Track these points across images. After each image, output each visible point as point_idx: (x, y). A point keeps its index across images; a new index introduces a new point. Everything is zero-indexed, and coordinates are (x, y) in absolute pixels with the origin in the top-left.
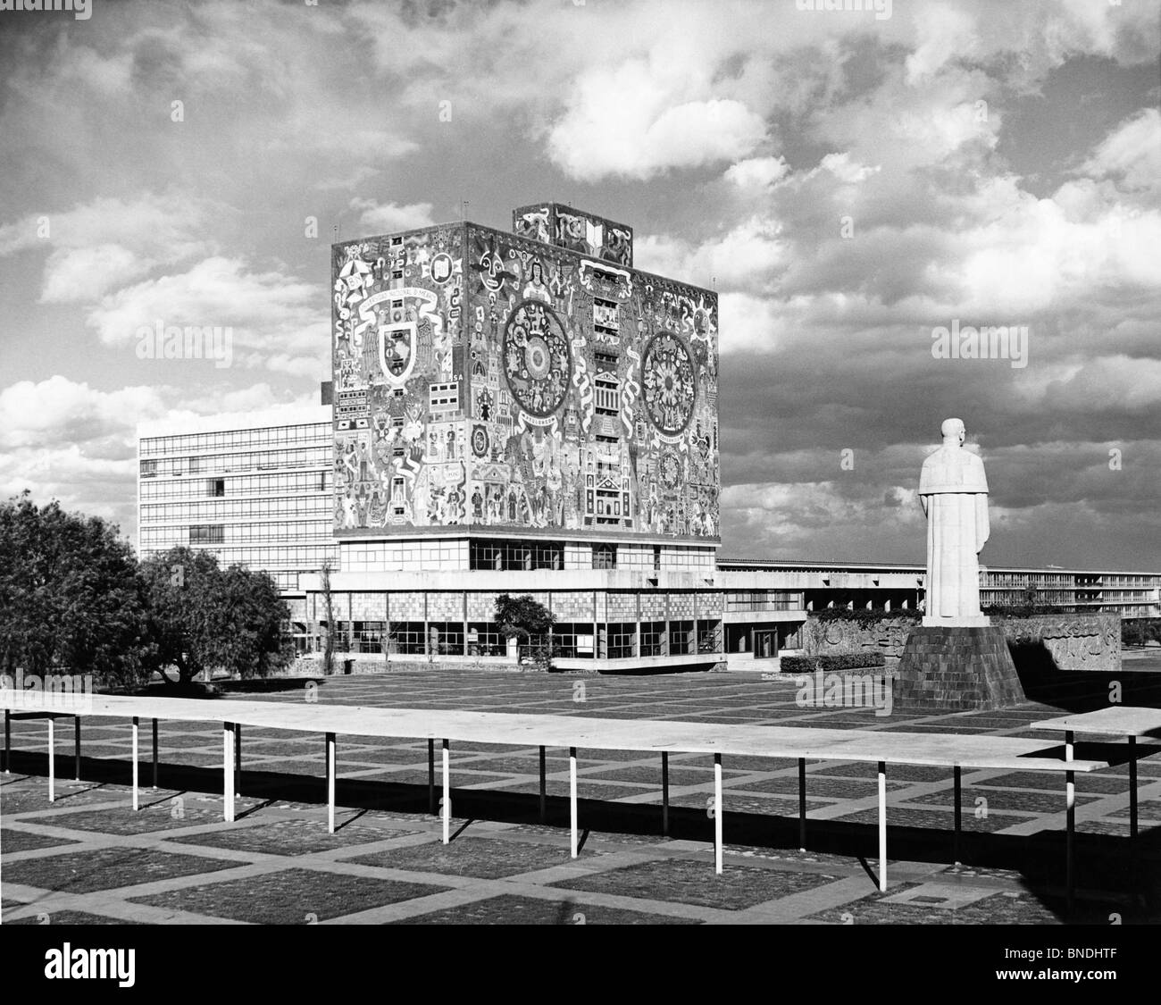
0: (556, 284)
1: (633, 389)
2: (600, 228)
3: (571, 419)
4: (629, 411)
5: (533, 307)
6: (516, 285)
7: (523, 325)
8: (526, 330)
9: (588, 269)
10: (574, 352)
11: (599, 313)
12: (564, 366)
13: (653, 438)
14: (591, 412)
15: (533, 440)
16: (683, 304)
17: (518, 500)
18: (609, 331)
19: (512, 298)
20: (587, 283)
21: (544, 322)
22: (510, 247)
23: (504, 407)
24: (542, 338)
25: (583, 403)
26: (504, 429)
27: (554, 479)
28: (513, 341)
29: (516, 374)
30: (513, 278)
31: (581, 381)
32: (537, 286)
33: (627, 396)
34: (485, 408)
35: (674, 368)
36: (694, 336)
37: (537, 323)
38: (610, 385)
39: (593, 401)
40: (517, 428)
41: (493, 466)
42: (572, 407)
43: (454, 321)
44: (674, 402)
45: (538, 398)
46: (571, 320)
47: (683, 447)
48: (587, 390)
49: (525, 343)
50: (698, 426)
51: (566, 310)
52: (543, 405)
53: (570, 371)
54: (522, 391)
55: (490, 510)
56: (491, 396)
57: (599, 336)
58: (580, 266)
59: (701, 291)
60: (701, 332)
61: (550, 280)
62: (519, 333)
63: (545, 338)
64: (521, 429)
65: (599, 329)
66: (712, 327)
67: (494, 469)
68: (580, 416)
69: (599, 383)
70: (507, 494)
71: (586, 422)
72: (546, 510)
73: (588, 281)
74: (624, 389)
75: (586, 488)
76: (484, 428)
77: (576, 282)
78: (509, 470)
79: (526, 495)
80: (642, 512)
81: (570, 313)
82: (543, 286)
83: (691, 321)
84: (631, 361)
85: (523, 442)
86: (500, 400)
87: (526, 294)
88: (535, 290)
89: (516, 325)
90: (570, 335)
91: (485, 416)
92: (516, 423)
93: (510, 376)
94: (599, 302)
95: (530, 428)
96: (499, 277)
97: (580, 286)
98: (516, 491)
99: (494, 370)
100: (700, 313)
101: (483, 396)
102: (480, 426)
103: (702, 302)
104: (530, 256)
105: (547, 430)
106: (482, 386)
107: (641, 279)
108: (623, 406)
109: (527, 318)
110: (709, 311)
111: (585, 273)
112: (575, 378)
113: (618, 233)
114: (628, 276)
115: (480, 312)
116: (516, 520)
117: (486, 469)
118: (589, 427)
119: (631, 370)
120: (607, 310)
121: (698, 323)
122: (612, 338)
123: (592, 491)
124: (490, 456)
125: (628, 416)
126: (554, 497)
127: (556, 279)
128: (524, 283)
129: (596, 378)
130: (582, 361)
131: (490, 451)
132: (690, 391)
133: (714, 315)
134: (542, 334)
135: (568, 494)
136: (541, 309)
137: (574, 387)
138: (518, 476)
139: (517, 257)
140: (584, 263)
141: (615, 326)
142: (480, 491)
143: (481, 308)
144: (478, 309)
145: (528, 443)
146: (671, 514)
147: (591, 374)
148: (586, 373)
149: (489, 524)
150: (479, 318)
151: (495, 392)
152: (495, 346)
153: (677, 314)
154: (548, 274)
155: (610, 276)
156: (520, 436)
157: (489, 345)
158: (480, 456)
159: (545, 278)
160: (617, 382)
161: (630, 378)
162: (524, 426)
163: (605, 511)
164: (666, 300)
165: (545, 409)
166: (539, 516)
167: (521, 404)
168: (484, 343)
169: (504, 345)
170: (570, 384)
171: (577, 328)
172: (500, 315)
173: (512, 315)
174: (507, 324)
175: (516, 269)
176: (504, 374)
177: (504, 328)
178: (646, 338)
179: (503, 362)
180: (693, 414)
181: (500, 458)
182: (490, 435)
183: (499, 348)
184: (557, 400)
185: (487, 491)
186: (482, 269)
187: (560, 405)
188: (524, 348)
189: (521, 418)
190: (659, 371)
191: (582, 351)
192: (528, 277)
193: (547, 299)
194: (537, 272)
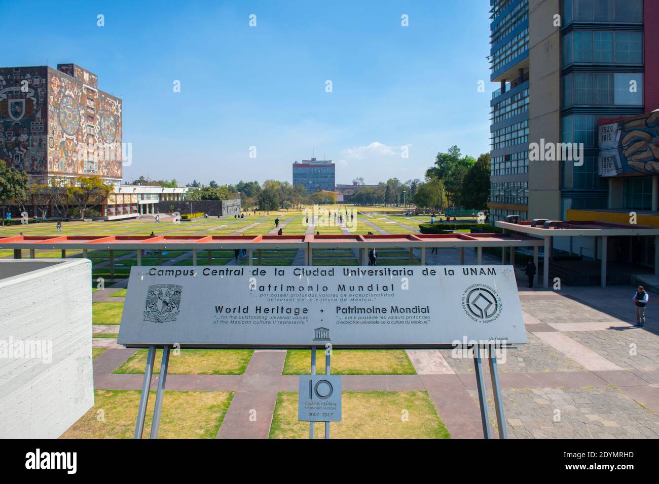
1: (98, 129)
2: (88, 74)
3: (80, 137)
4: (97, 135)
5: (68, 98)
6: (63, 90)
7: (65, 104)
8: (66, 106)
9: (85, 88)
10: (81, 115)
11: (88, 103)
12: (78, 119)
14: (86, 135)
15: (68, 143)
16: (112, 102)
17: (63, 163)
18: (92, 109)
19: (62, 95)
20: (85, 92)
21: (72, 104)
22: (62, 77)
23: (59, 131)
25: (84, 131)
26: (59, 139)
28: (62, 109)
29: (63, 120)
30: (62, 87)
31: (83, 124)
32: (70, 91)
33: (96, 130)
34: (53, 131)
35: (110, 122)
36: (115, 113)
37: (70, 104)
38: (92, 127)
39: (86, 131)
42: (80, 133)
43: (42, 100)
44: (109, 133)
45: (70, 129)
46: (80, 104)
48: (85, 128)
49: (66, 110)
51: (78, 100)
52: (71, 131)
53: (80, 121)
54: (64, 126)
55: (55, 167)
56: (55, 127)
57: (88, 110)
59: (118, 99)
60: (117, 112)
61: (74, 89)
62: (64, 106)
64: (64, 139)
65: (88, 107)
66: (120, 111)
67: (56, 152)
68: (83, 136)
69: (88, 126)
70: (60, 161)
71: (84, 138)
72: (72, 167)
74: (95, 128)
76: (53, 138)
77: (82, 91)
78: (61, 153)
79: (66, 162)
80: (101, 168)
81: (80, 101)
82: (72, 91)
83: (115, 108)
84: (98, 119)
85: (65, 144)
86: (58, 128)
87: (66, 93)
89: (63, 104)
90: (80, 109)
91: (53, 134)
92: (63, 137)
94: (88, 98)
95: (67, 139)
96: (58, 86)
97: (82, 93)
98: (63, 160)
99: (56, 118)
100: (117, 105)
101: (52, 127)
102: (51, 137)
103: (118, 102)
104: (68, 81)
105: (73, 140)
106: (52, 124)
107: (101, 93)
108: (95, 134)
109: (66, 101)
110: (119, 105)
111: (84, 89)
112: (81, 123)
113: (93, 77)
114: (97, 91)
116: (63, 170)
117: (54, 152)
118: (85, 140)
119: (97, 122)
120: (91, 102)
121: (117, 109)
122: (92, 111)
124: (55, 148)
125: (97, 137)
126: (75, 163)
127: (76, 90)
128: (66, 90)
129: (88, 124)
130: (83, 117)
131: (55, 146)
132: (114, 130)
133: (121, 107)
134: (71, 108)
135: (79, 162)
136: (71, 99)
138: (64, 155)
139: (64, 80)
140: (84, 85)
141: (93, 107)
142: (51, 160)
144: (51, 97)
145: (67, 145)
146: (109, 169)
147: (86, 122)
148: (84, 122)
149: (54, 171)
153: (111, 105)
155: (92, 91)
156: (64, 142)
157: (55, 110)
158: (52, 148)
159: (72, 89)
160: (93, 125)
161: (97, 124)
162: (65, 138)
164: (108, 100)
165: (72, 133)
166: (70, 169)
167: (64, 131)
168: (53, 109)
169: (59, 110)
170: (80, 125)
171: (82, 107)
172: (58, 100)
173: (62, 100)
174: (60, 103)
175: (63, 84)
176: (60, 120)
177: (59, 104)
178: (102, 112)
179: (59, 117)
180: (115, 138)
181: (58, 149)
182: (55, 140)
183: (58, 111)
184: (76, 130)
185: (54, 160)
186: (52, 83)
187: (77, 132)
188: (65, 112)
189: (65, 135)
190: (106, 123)
191: (83, 114)
192: (67, 88)
193: (73, 96)
194: (70, 87)
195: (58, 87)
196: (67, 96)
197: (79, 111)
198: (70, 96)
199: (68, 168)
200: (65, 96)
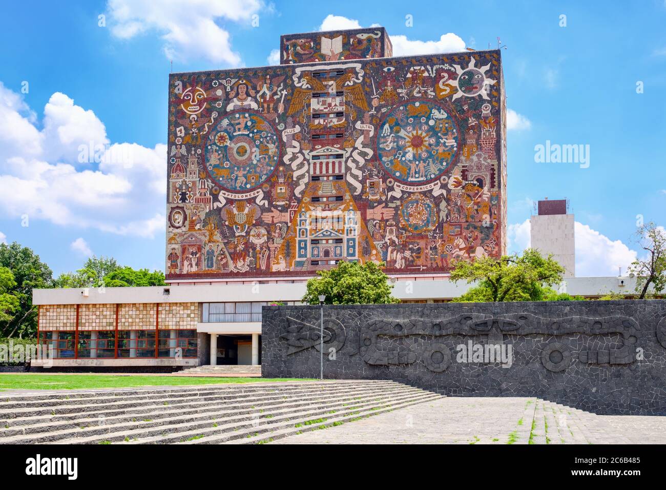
0: (264, 93)
1: (363, 154)
3: (281, 190)
4: (359, 173)
5: (238, 115)
6: (219, 105)
7: (226, 131)
8: (228, 133)
9: (304, 74)
10: (285, 139)
11: (315, 104)
12: (273, 150)
13: (391, 189)
14: (304, 180)
15: (235, 211)
16: (439, 71)
17: (216, 254)
19: (214, 115)
21: (249, 124)
22: (213, 80)
23: (203, 191)
24: (248, 135)
25: (296, 174)
26: (203, 206)
27: (258, 235)
28: (215, 144)
29: (215, 166)
30: (216, 99)
31: (292, 159)
32: (241, 100)
33: (354, 161)
34: (184, 194)
35: (425, 127)
36: (459, 94)
37: (243, 125)
39: (308, 171)
40: (216, 204)
41: (190, 233)
42: (281, 180)
44: (424, 155)
45: (241, 180)
46: (283, 116)
47: (437, 192)
48: (301, 166)
49: (228, 143)
50: (463, 172)
52: (246, 184)
53: (282, 154)
54: (223, 177)
55: (186, 263)
56: (190, 185)
57: (318, 121)
58: (294, 73)
63: (251, 135)
64: (221, 204)
65: (317, 115)
66: (489, 81)
67: (192, 235)
68: (292, 185)
69: (317, 157)
70: (205, 251)
71: (299, 189)
72: (248, 260)
73: (305, 83)
74: (351, 156)
75: (297, 239)
76: (182, 208)
77: (288, 86)
78: (207, 234)
79: (225, 250)
80: (374, 252)
81: (281, 110)
82: (250, 98)
83: (454, 82)
85: (224, 212)
86: (199, 185)
87: (230, 107)
88: (239, 103)
89: (220, 132)
90: (280, 128)
91: (184, 199)
92: (216, 199)
93: (210, 168)
94: (316, 96)
95: (230, 202)
97: (292, 88)
98: (215, 249)
99: (193, 167)
101: (181, 186)
102: (177, 207)
103: (473, 63)
104: (233, 81)
105: (252, 201)
106: (181, 180)
107: (376, 64)
108: (348, 169)
109: (230, 124)
110: (485, 68)
111: (299, 78)
112: (286, 159)
113: (365, 36)
114: (358, 66)
115: (181, 131)
116: (214, 268)
117: (183, 235)
118: (303, 193)
119: (361, 139)
120: (329, 100)
121: (466, 82)
122: (334, 119)
123: (305, 241)
124: (187, 226)
125: (355, 177)
126: (258, 249)
127: (265, 89)
128: (228, 100)
129: (314, 153)
130: (296, 143)
131: (188, 223)
132: (451, 142)
134: (247, 133)
135: (275, 245)
136: (247, 115)
137: (283, 164)
138: (218, 237)
139: (220, 84)
140: (298, 71)
141: (340, 109)
142: (176, 251)
143: (182, 128)
144: (178, 129)
145: (230, 213)
146: (418, 250)
147: (307, 152)
148: (301, 152)
149: (185, 272)
150: (179, 134)
151: (194, 183)
152: (195, 151)
153: (434, 82)
154: (254, 88)
156: (219, 209)
157: (189, 151)
158: (177, 228)
159: (252, 92)
160: (340, 152)
161: (359, 145)
162: (224, 202)
163: (322, 254)
164: (412, 73)
165: (248, 186)
166: (239, 263)
167: (220, 186)
168: (183, 150)
169: (204, 148)
170: (281, 163)
171: (290, 120)
172: (201, 129)
173: (213, 128)
174: (208, 133)
175: (219, 93)
176: (205, 168)
177: (206, 137)
178: (384, 110)
179: (203, 160)
180: (455, 162)
181: (198, 227)
182: (187, 212)
183: (199, 151)
184: (264, 177)
185: (184, 250)
186: (183, 101)
187: (267, 180)
188: (227, 146)
189: (222, 196)
190: (402, 133)
191: (294, 137)
192: (232, 94)
193: (254, 106)
194: (243, 90)
195: (200, 104)
196: (233, 112)
197: (279, 134)
198: (243, 110)
199: (231, 262)
200: (223, 114)
